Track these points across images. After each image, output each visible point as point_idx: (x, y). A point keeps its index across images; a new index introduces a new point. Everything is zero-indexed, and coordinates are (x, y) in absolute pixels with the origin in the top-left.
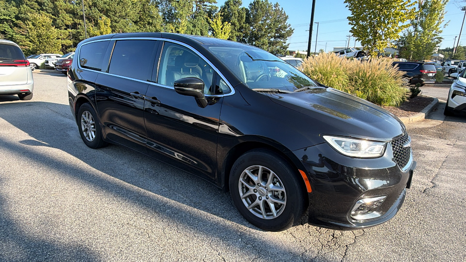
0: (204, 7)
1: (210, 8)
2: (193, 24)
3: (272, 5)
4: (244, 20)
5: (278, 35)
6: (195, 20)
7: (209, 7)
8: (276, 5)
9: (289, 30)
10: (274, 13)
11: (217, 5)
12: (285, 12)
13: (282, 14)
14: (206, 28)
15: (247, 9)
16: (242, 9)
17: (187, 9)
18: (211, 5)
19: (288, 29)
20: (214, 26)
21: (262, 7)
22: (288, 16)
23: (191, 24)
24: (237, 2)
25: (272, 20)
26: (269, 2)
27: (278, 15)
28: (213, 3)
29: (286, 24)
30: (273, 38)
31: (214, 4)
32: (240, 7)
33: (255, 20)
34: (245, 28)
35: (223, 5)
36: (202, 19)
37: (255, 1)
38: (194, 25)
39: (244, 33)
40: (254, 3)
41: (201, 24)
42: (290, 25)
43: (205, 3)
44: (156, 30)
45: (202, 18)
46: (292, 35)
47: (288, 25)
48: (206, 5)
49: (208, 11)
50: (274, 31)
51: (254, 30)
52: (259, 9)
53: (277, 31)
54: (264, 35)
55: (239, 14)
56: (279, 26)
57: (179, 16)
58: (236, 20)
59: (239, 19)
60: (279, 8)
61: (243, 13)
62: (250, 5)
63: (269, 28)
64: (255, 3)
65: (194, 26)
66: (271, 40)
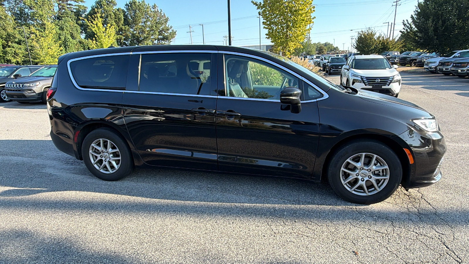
0: (68, 6)
1: (77, 7)
2: (59, 26)
3: (150, 7)
4: (122, 22)
5: (162, 37)
6: (62, 22)
7: (75, 7)
8: (154, 7)
9: (172, 31)
10: (154, 15)
11: (85, 5)
12: (164, 14)
13: (162, 16)
14: (77, 31)
15: (124, 10)
16: (118, 10)
17: (47, 8)
18: (77, 4)
19: (170, 31)
20: (94, 29)
21: (140, 8)
22: (168, 17)
23: (57, 26)
24: (110, 2)
25: (152, 22)
26: (146, 3)
27: (158, 17)
28: (80, 2)
29: (167, 25)
30: (157, 40)
31: (81, 4)
32: (115, 8)
33: (135, 22)
34: (125, 31)
35: (94, 5)
36: (71, 21)
37: (130, 1)
38: (61, 27)
39: (124, 36)
40: (129, 4)
41: (70, 26)
42: (171, 27)
43: (69, 2)
44: (7, 34)
45: (70, 19)
46: (175, 37)
47: (169, 27)
48: (70, 5)
49: (75, 11)
50: (157, 33)
51: (135, 32)
52: (137, 10)
53: (160, 33)
54: (147, 37)
55: (115, 16)
56: (161, 28)
57: (38, 17)
58: (113, 21)
59: (116, 21)
60: (157, 10)
61: (120, 14)
62: (126, 5)
63: (152, 30)
64: (132, 4)
65: (62, 29)
66: (155, 42)
